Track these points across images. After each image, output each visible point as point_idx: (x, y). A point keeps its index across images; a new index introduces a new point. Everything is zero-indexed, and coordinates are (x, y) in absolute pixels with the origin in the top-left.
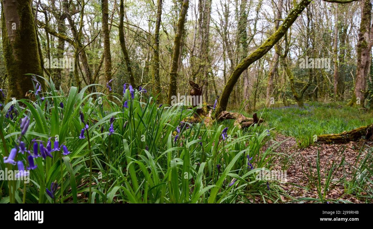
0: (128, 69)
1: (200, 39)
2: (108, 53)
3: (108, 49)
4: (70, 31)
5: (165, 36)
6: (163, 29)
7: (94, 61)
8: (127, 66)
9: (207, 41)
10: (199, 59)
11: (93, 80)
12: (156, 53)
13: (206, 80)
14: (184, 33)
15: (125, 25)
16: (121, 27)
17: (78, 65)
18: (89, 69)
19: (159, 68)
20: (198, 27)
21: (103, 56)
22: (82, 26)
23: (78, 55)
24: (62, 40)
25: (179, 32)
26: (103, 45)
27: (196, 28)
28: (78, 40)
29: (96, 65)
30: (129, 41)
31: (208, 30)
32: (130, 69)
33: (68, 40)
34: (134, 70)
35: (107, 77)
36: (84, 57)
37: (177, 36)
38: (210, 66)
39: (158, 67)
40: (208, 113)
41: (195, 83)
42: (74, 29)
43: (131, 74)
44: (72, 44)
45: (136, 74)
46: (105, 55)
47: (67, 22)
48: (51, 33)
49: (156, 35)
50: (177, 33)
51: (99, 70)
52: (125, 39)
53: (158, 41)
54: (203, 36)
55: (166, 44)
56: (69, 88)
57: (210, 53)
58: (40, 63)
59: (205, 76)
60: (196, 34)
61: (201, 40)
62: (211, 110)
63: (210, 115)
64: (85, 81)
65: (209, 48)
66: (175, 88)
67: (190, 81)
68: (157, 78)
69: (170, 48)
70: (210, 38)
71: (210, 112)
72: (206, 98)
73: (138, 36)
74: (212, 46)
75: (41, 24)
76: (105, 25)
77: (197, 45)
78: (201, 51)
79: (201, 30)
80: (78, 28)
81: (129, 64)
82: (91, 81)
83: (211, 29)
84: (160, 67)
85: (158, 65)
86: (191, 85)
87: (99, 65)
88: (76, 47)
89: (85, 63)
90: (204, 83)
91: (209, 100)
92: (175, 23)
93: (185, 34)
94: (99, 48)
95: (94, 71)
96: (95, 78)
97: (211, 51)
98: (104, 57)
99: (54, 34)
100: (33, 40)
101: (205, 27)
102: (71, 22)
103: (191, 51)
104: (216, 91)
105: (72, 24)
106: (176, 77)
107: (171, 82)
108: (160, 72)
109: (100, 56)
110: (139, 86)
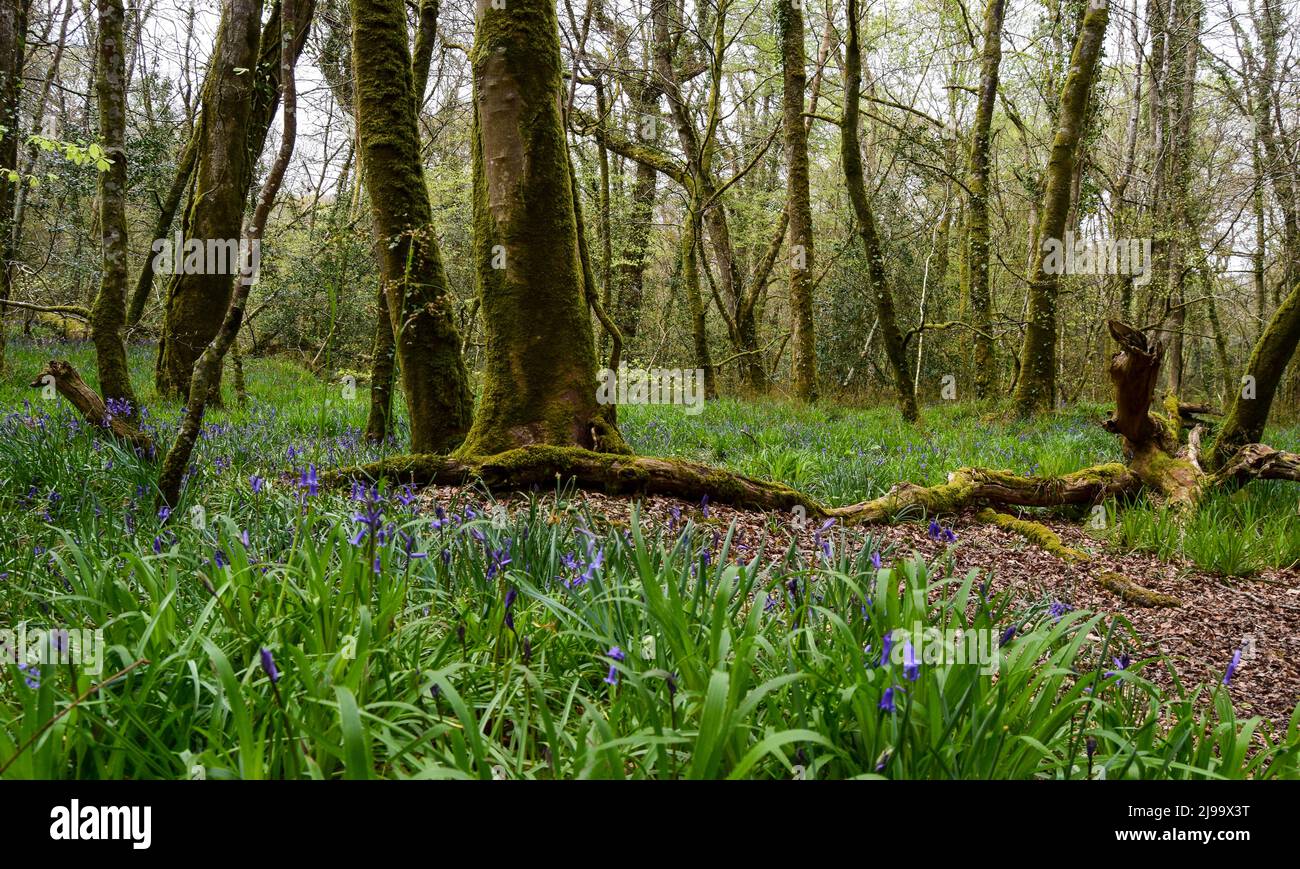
0: (872, 272)
1: (1155, 137)
2: (804, 214)
3: (802, 199)
4: (676, 135)
5: (1015, 133)
6: (1007, 109)
7: (753, 236)
8: (869, 261)
9: (1185, 145)
10: (1150, 220)
11: (746, 304)
12: (979, 206)
13: (1176, 300)
14: (1090, 123)
15: (863, 105)
16: (850, 123)
17: (697, 255)
18: (733, 267)
19: (986, 263)
20: (1145, 87)
21: (786, 219)
22: (716, 121)
23: (700, 221)
24: (648, 169)
25: (1071, 126)
26: (783, 176)
27: (1137, 97)
28: (700, 170)
29: (760, 249)
30: (876, 161)
31: (1186, 99)
32: (881, 271)
33: (669, 170)
34: (894, 268)
35: (795, 297)
36: (719, 222)
37: (1063, 140)
38: (1196, 244)
39: (986, 260)
40: (1183, 441)
41: (1130, 331)
42: (688, 131)
43: (883, 288)
44: (682, 181)
45: (901, 282)
46: (789, 214)
47: (665, 107)
48: (615, 149)
49: (978, 139)
50: (1062, 130)
51: (769, 268)
52: (863, 153)
53: (986, 161)
54: (1164, 125)
55: (1016, 165)
56: (665, 330)
57: (1195, 190)
58: (581, 286)
59: (1172, 281)
60: (1136, 120)
61: (1158, 141)
62: (1198, 428)
63: (1192, 454)
64: (720, 307)
65: (1193, 167)
66: (1049, 339)
67: (1111, 324)
68: (982, 303)
69: (1030, 179)
70: (1197, 128)
71: (1194, 435)
72: (1175, 367)
73: (910, 141)
74: (1206, 161)
75: (585, 121)
76: (792, 117)
77: (1141, 159)
78: (1157, 186)
79: (1159, 103)
80: (701, 124)
81: (878, 253)
82: (739, 305)
83: (1199, 93)
84: (993, 258)
85: (984, 250)
86: (1115, 336)
87: (771, 248)
88: (694, 196)
89: (722, 246)
90: (1169, 309)
91: (1188, 371)
92: (1051, 82)
93: (1092, 127)
94: (769, 190)
95: (752, 271)
96: (756, 293)
97: (1202, 179)
98: (786, 222)
99: (623, 150)
100: (564, 216)
101: (1177, 91)
102: (678, 108)
103: (1117, 184)
104: (1219, 338)
105: (682, 114)
106: (1055, 297)
107: (1036, 319)
108: (991, 278)
109: (774, 216)
110: (911, 334)
